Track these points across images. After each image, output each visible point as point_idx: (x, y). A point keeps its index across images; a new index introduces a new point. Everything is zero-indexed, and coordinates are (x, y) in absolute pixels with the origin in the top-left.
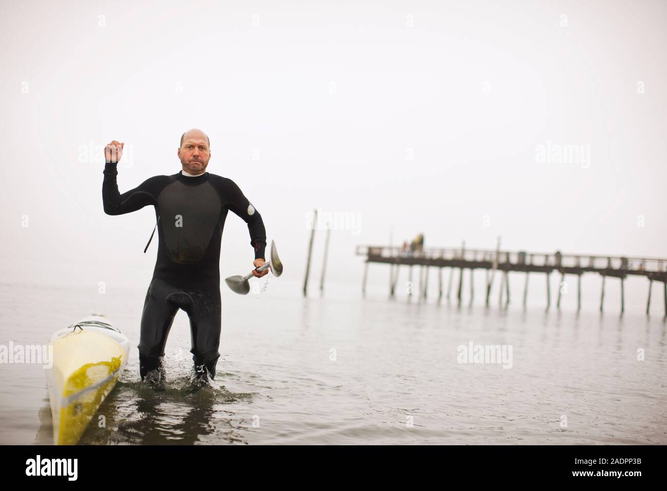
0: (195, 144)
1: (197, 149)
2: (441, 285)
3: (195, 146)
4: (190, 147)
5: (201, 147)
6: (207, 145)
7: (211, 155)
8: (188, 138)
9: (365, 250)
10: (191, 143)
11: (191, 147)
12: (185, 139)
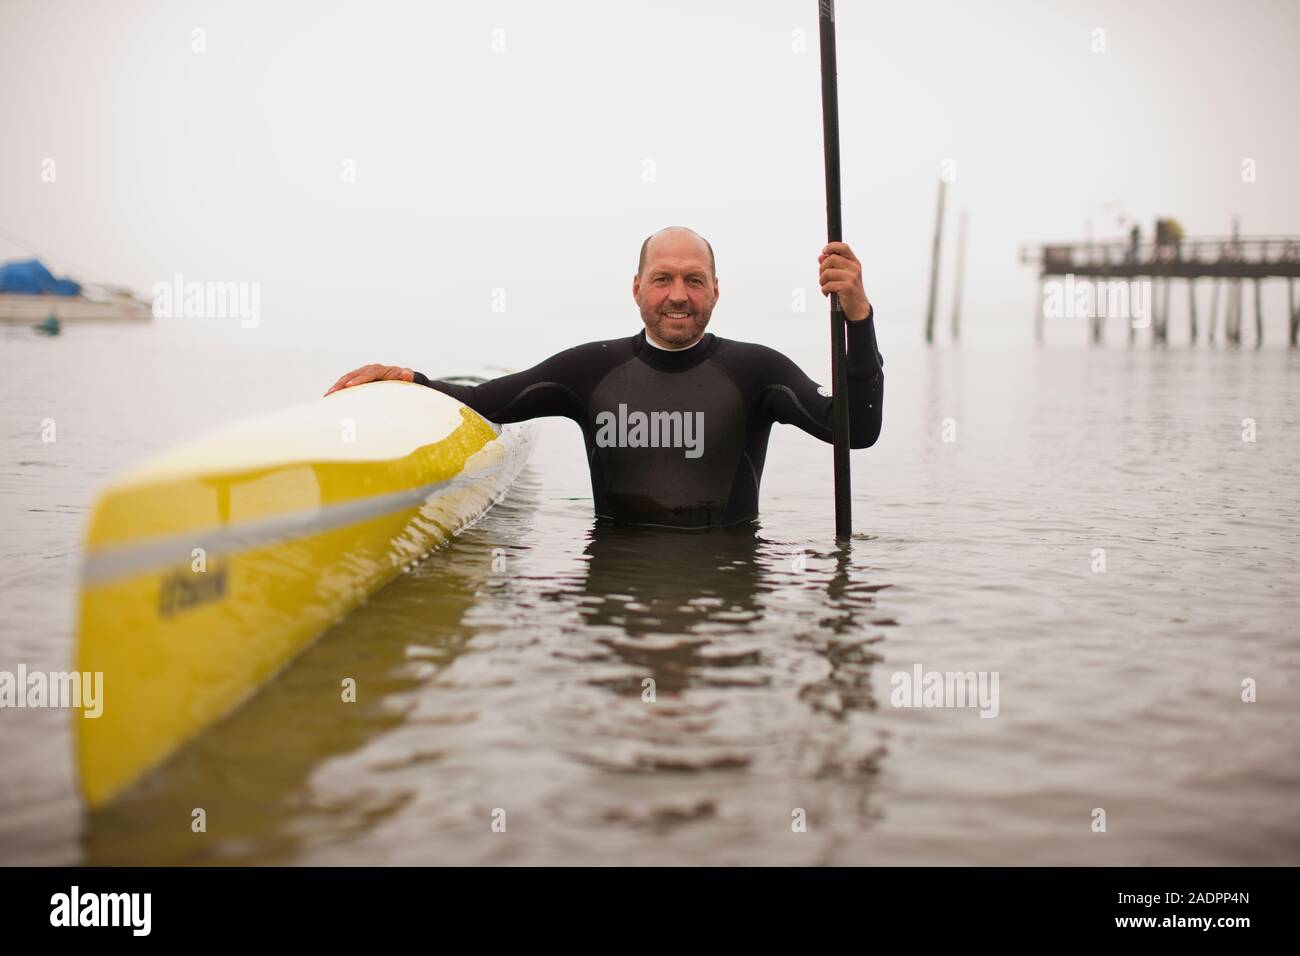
0: (676, 270)
1: (679, 282)
2: (1193, 313)
3: (675, 276)
4: (662, 279)
5: (692, 279)
6: (708, 273)
7: (720, 291)
8: (659, 255)
9: (1036, 253)
10: (664, 267)
11: (665, 278)
12: (649, 255)
